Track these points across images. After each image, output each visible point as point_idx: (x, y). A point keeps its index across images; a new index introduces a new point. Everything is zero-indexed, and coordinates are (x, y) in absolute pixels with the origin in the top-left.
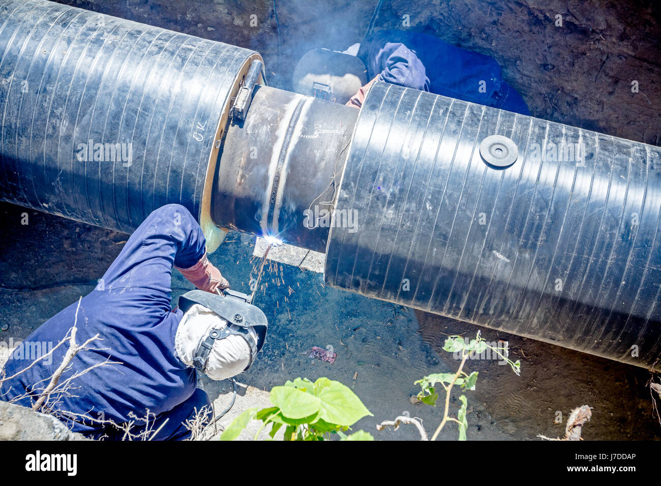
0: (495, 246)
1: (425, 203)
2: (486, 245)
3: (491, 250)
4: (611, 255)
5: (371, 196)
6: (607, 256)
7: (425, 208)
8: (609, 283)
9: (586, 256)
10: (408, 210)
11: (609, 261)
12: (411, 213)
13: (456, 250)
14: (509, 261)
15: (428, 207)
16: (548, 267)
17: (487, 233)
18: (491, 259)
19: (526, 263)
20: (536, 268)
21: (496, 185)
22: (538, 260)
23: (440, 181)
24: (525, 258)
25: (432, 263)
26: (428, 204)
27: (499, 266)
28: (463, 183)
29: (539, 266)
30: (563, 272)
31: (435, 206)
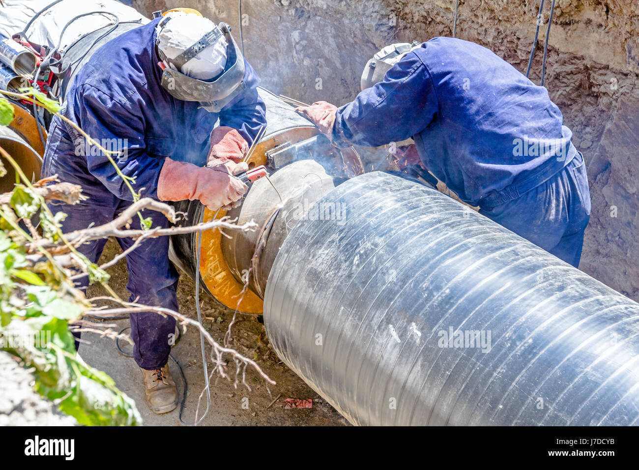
0: (393, 319)
1: (355, 256)
2: (385, 316)
3: (388, 323)
4: (500, 368)
6: (495, 367)
8: (486, 401)
9: (474, 360)
11: (495, 374)
13: (359, 314)
14: (399, 341)
15: (355, 261)
16: (433, 360)
17: (392, 303)
18: (385, 333)
19: (414, 348)
20: (421, 358)
21: (428, 260)
22: (426, 349)
23: (380, 241)
24: (415, 342)
25: (336, 325)
26: (356, 258)
27: (389, 345)
28: (399, 249)
29: (425, 356)
30: (445, 371)
31: (361, 262)
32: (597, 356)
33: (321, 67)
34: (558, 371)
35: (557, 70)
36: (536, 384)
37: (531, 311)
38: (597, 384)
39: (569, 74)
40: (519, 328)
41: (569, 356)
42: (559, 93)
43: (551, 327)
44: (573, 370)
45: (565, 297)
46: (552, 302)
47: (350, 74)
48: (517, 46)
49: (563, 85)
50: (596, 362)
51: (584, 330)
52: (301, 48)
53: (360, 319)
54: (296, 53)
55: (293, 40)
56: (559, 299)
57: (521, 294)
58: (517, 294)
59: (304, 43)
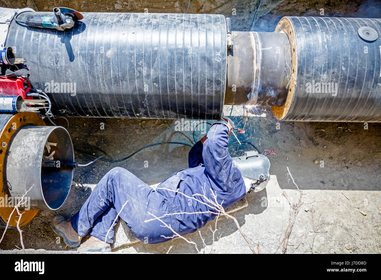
3: (377, 83)
5: (314, 69)
7: (342, 69)
10: (333, 73)
12: (335, 74)
17: (374, 75)
18: (377, 88)
23: (347, 55)
27: (380, 90)
31: (347, 68)
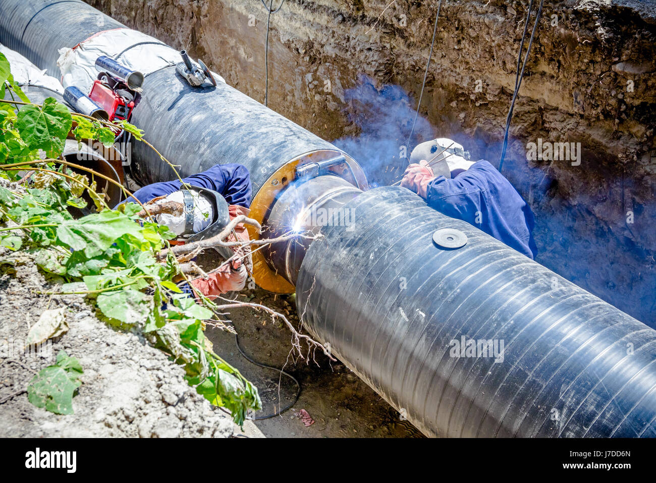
0: (402, 303)
1: (370, 253)
2: (396, 301)
3: (399, 306)
5: (339, 237)
7: (369, 257)
8: (478, 368)
10: (356, 255)
12: (358, 257)
13: (375, 298)
14: (407, 320)
16: (434, 336)
18: (396, 314)
19: (420, 327)
20: (426, 334)
21: (429, 258)
22: (429, 327)
23: (391, 241)
24: (420, 321)
25: (356, 305)
26: (372, 255)
27: (399, 323)
28: (406, 248)
29: (428, 333)
30: (444, 344)
31: (376, 258)
32: (565, 335)
33: (329, 101)
34: (535, 346)
35: (517, 110)
36: (518, 356)
37: (512, 299)
38: (566, 357)
39: (526, 113)
40: (503, 311)
41: (543, 335)
42: (519, 127)
43: (528, 312)
44: (547, 345)
45: (537, 288)
46: (526, 292)
47: (352, 107)
48: (486, 90)
49: (522, 121)
50: (564, 339)
51: (553, 314)
52: (313, 87)
53: (376, 302)
54: (309, 90)
55: (306, 80)
56: (533, 290)
57: (503, 285)
58: (498, 286)
59: (316, 83)
